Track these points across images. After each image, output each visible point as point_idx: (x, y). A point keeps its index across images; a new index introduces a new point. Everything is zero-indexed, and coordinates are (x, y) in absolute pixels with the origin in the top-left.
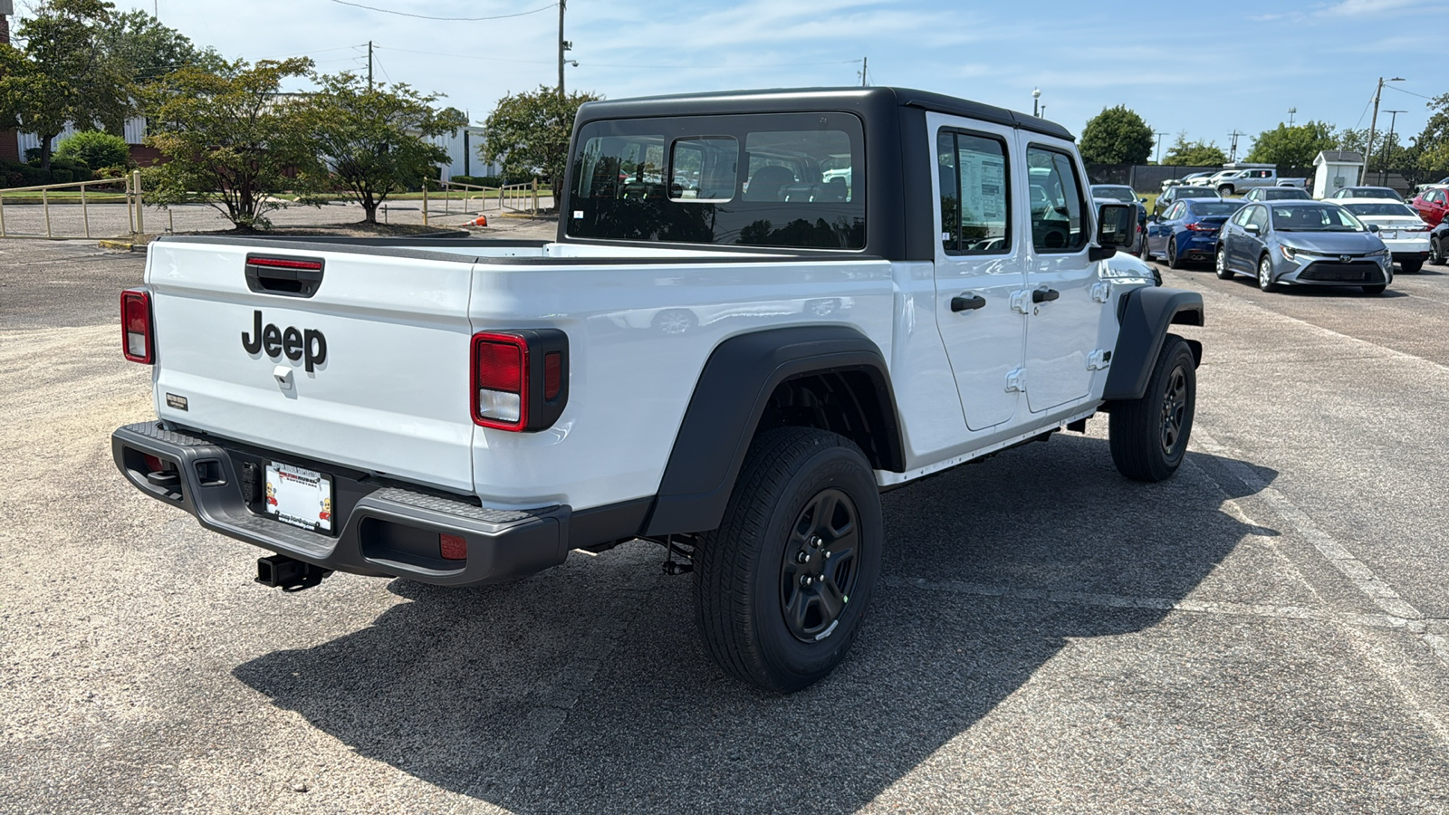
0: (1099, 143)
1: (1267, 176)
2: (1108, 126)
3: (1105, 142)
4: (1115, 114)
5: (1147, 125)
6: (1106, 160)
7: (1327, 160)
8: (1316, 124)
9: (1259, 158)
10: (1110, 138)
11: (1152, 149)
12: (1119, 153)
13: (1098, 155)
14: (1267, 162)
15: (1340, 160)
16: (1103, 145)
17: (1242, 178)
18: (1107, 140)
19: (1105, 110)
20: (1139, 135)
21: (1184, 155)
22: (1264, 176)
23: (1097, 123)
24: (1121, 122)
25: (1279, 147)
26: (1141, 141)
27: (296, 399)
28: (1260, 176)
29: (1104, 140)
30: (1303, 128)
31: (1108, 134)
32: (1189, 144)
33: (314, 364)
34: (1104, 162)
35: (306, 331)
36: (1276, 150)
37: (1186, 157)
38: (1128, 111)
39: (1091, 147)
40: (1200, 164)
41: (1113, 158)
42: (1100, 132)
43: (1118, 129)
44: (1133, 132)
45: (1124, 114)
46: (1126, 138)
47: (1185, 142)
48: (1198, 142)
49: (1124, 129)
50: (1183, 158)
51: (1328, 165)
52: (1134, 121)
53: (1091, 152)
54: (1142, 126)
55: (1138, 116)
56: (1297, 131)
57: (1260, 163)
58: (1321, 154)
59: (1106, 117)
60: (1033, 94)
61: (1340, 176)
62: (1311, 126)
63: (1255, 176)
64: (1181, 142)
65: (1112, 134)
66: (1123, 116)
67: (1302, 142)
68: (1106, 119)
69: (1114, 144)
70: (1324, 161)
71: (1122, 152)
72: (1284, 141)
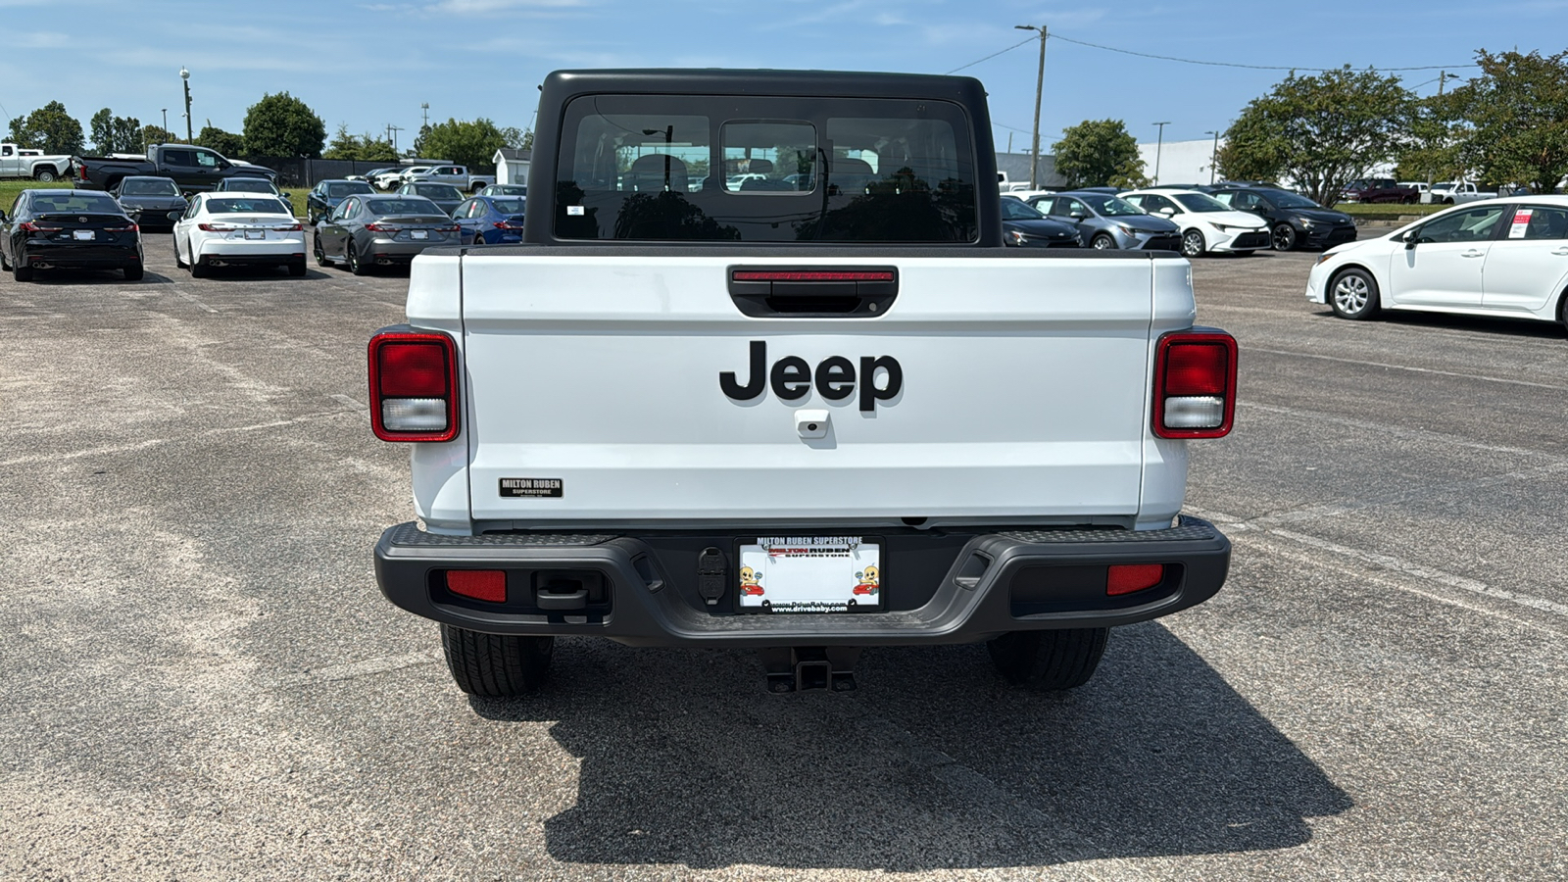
0: (266, 133)
1: (459, 173)
2: (274, 114)
3: (272, 133)
4: (279, 101)
5: (316, 116)
6: (277, 153)
7: (506, 158)
8: (485, 121)
9: (435, 155)
10: (278, 129)
11: (324, 141)
12: (290, 145)
13: (267, 147)
14: (443, 159)
15: (518, 159)
16: (270, 135)
17: (434, 174)
18: (275, 130)
19: (266, 97)
20: (309, 125)
21: (349, 149)
22: (455, 173)
23: (261, 111)
24: (288, 111)
25: (453, 143)
26: (313, 131)
27: (835, 448)
28: (452, 173)
29: (270, 129)
30: (472, 124)
31: (274, 123)
32: (352, 137)
33: (876, 400)
34: (274, 155)
35: (863, 360)
36: (451, 146)
37: (352, 151)
38: (293, 99)
39: (257, 138)
40: (371, 159)
41: (284, 151)
42: (265, 121)
43: (285, 119)
44: (303, 122)
45: (290, 102)
46: (295, 129)
47: (347, 135)
48: (365, 135)
49: (292, 119)
50: (349, 152)
51: (507, 163)
52: (302, 111)
53: (258, 143)
54: (310, 115)
55: (305, 106)
56: (467, 127)
57: (436, 159)
58: (499, 151)
59: (269, 105)
60: (181, 74)
61: (520, 174)
62: (480, 123)
63: (447, 173)
64: (343, 135)
65: (280, 124)
66: (289, 105)
67: (474, 138)
68: (270, 107)
69: (283, 135)
70: (503, 160)
71: (292, 144)
72: (456, 137)
